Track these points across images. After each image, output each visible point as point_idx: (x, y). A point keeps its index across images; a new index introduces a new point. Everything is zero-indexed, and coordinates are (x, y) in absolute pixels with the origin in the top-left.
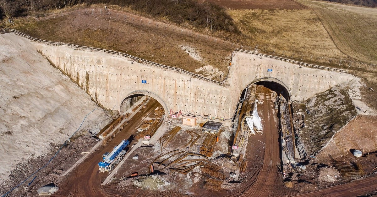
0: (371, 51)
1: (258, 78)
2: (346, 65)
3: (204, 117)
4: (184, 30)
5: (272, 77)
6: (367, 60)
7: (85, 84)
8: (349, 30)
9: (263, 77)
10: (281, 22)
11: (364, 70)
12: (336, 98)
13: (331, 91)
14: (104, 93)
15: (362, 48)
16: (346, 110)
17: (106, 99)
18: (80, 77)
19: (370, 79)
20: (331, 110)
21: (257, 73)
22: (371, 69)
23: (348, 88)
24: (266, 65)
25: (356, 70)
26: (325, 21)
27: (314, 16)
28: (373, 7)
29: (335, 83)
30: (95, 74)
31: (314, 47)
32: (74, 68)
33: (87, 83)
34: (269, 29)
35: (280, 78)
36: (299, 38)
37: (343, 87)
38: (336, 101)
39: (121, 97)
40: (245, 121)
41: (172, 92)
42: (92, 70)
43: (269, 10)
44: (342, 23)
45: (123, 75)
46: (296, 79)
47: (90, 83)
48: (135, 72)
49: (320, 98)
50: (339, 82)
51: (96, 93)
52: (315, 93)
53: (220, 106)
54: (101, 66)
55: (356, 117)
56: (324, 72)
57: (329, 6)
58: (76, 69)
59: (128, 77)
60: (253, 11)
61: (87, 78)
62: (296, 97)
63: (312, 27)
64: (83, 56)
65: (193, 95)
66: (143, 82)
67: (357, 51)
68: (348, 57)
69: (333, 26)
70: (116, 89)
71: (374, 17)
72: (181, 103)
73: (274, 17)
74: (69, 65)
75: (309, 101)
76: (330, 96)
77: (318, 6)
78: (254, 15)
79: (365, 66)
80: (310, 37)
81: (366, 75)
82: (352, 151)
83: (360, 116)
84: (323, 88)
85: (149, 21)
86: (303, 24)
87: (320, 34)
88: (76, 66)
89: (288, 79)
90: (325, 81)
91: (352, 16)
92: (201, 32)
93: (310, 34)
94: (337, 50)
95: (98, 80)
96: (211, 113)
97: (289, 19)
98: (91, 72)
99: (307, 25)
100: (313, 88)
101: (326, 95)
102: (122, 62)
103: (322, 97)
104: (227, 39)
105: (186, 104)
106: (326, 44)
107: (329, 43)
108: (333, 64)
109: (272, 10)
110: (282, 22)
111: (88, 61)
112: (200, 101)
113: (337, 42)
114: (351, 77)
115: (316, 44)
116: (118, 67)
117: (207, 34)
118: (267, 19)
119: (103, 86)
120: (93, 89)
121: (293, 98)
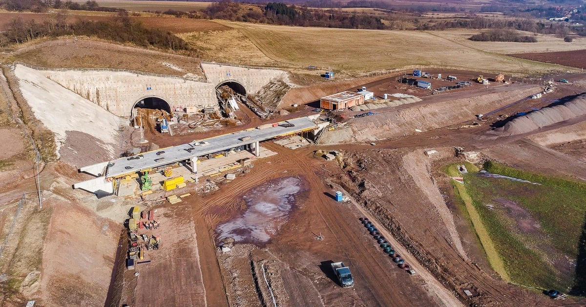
0: (289, 56)
1: (221, 81)
2: (276, 65)
3: (199, 107)
4: (153, 52)
5: (231, 79)
6: (287, 62)
7: (95, 99)
8: (270, 43)
9: (224, 80)
10: (218, 41)
11: (287, 67)
12: (276, 85)
13: (271, 83)
14: (114, 103)
15: (282, 55)
16: (284, 88)
17: (117, 108)
18: (91, 94)
19: (292, 72)
20: (276, 91)
21: (219, 78)
22: (292, 66)
23: (281, 78)
24: (225, 71)
25: (283, 68)
26: (250, 38)
27: (240, 35)
28: (280, 25)
29: (273, 78)
30: (104, 90)
31: (251, 57)
32: (84, 87)
33: (98, 98)
34: (214, 47)
35: (236, 79)
36: (238, 51)
37: (278, 79)
38: (277, 86)
39: (131, 104)
40: (229, 103)
41: (172, 92)
42: (101, 86)
43: (205, 32)
44: (263, 39)
45: (130, 86)
46: (247, 79)
47: (101, 98)
48: (140, 83)
49: (266, 89)
50: (275, 77)
51: (107, 105)
52: (261, 86)
53: (208, 97)
54: (109, 82)
55: (290, 89)
56: (264, 71)
57: (247, 26)
58: (86, 87)
59: (135, 88)
60: (191, 34)
61: (98, 93)
62: (250, 91)
63: (244, 43)
64: (91, 76)
65: (188, 92)
66: (148, 89)
67: (280, 57)
68: (276, 61)
69: (259, 42)
70: (125, 98)
71: (284, 33)
72: (180, 100)
73: (211, 38)
74: (78, 85)
75: (259, 93)
76: (272, 85)
77: (240, 27)
78: (194, 36)
79: (287, 65)
80: (245, 50)
81: (290, 69)
82: (293, 105)
83: (292, 89)
84: (266, 82)
85: (121, 47)
86: (236, 42)
87: (251, 48)
88: (86, 85)
89: (242, 79)
90: (266, 77)
91: (268, 33)
92: (167, 52)
93: (245, 48)
94: (267, 57)
95: (108, 94)
96: (203, 103)
97: (224, 39)
98: (101, 88)
99: (239, 42)
100: (259, 84)
101: (269, 86)
102: (128, 76)
103: (267, 88)
104: (189, 55)
105: (184, 100)
106: (258, 54)
107: (260, 53)
108: (267, 66)
109: (206, 32)
110: (220, 41)
111: (97, 80)
112: (194, 96)
113: (265, 52)
114: (282, 72)
115: (252, 54)
116: (125, 81)
117: (172, 53)
118: (207, 39)
119: (113, 98)
120: (104, 102)
121: (248, 92)
